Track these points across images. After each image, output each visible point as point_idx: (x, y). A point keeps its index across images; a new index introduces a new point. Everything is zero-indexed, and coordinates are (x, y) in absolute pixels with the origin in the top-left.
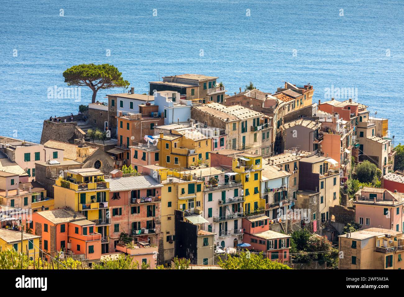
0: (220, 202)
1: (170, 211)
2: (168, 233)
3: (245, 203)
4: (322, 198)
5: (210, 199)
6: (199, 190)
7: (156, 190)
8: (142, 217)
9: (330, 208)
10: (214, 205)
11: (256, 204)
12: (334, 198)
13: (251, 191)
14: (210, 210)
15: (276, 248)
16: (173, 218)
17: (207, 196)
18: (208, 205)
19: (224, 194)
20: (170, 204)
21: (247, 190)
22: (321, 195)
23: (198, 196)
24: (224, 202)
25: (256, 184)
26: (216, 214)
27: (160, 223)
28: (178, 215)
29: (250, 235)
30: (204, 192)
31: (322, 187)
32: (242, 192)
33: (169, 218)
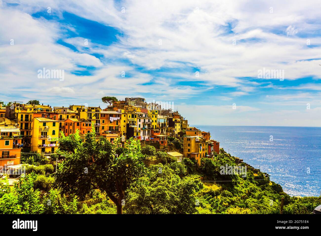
0: (143, 123)
1: (125, 124)
2: (124, 132)
3: (152, 125)
4: (176, 129)
5: (140, 121)
6: (136, 117)
7: (119, 115)
8: (113, 124)
9: (178, 132)
10: (141, 123)
11: (156, 126)
12: (179, 130)
13: (154, 121)
14: (140, 125)
15: (163, 140)
16: (126, 126)
17: (138, 120)
18: (139, 123)
19: (145, 120)
20: (125, 121)
21: (153, 121)
22: (175, 128)
23: (135, 119)
24: (145, 123)
25: (156, 119)
26: (142, 126)
27: (120, 127)
28: (128, 125)
29: (154, 135)
30: (138, 118)
31: (176, 126)
32: (151, 121)
33: (124, 126)
